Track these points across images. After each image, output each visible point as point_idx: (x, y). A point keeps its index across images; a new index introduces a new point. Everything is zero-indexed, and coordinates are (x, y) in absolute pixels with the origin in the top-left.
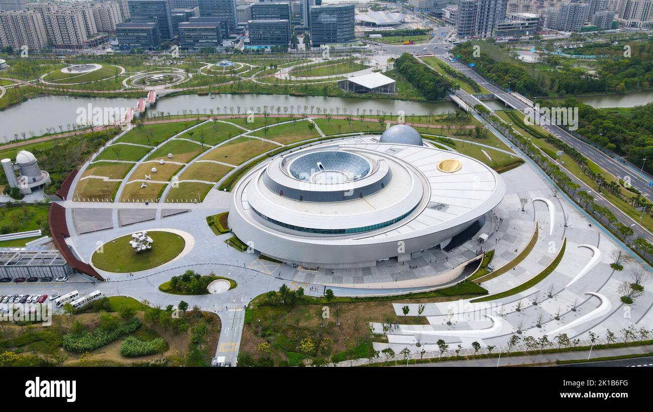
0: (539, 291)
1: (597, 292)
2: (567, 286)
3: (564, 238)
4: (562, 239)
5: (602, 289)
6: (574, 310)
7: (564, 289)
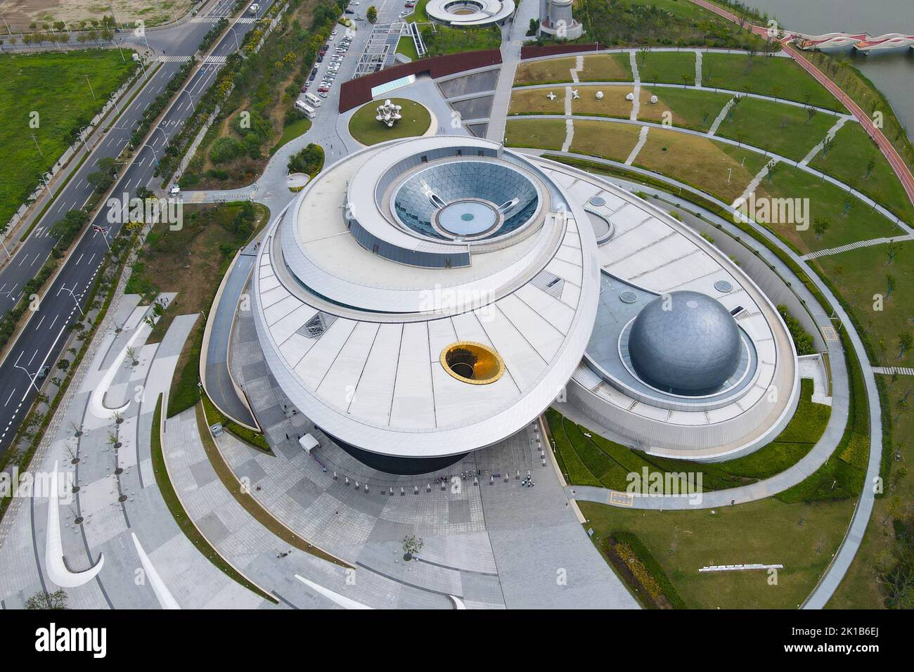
0: (142, 487)
1: (97, 577)
2: (133, 534)
3: (278, 599)
4: (274, 592)
5: (100, 590)
6: (79, 520)
7: (129, 526)
